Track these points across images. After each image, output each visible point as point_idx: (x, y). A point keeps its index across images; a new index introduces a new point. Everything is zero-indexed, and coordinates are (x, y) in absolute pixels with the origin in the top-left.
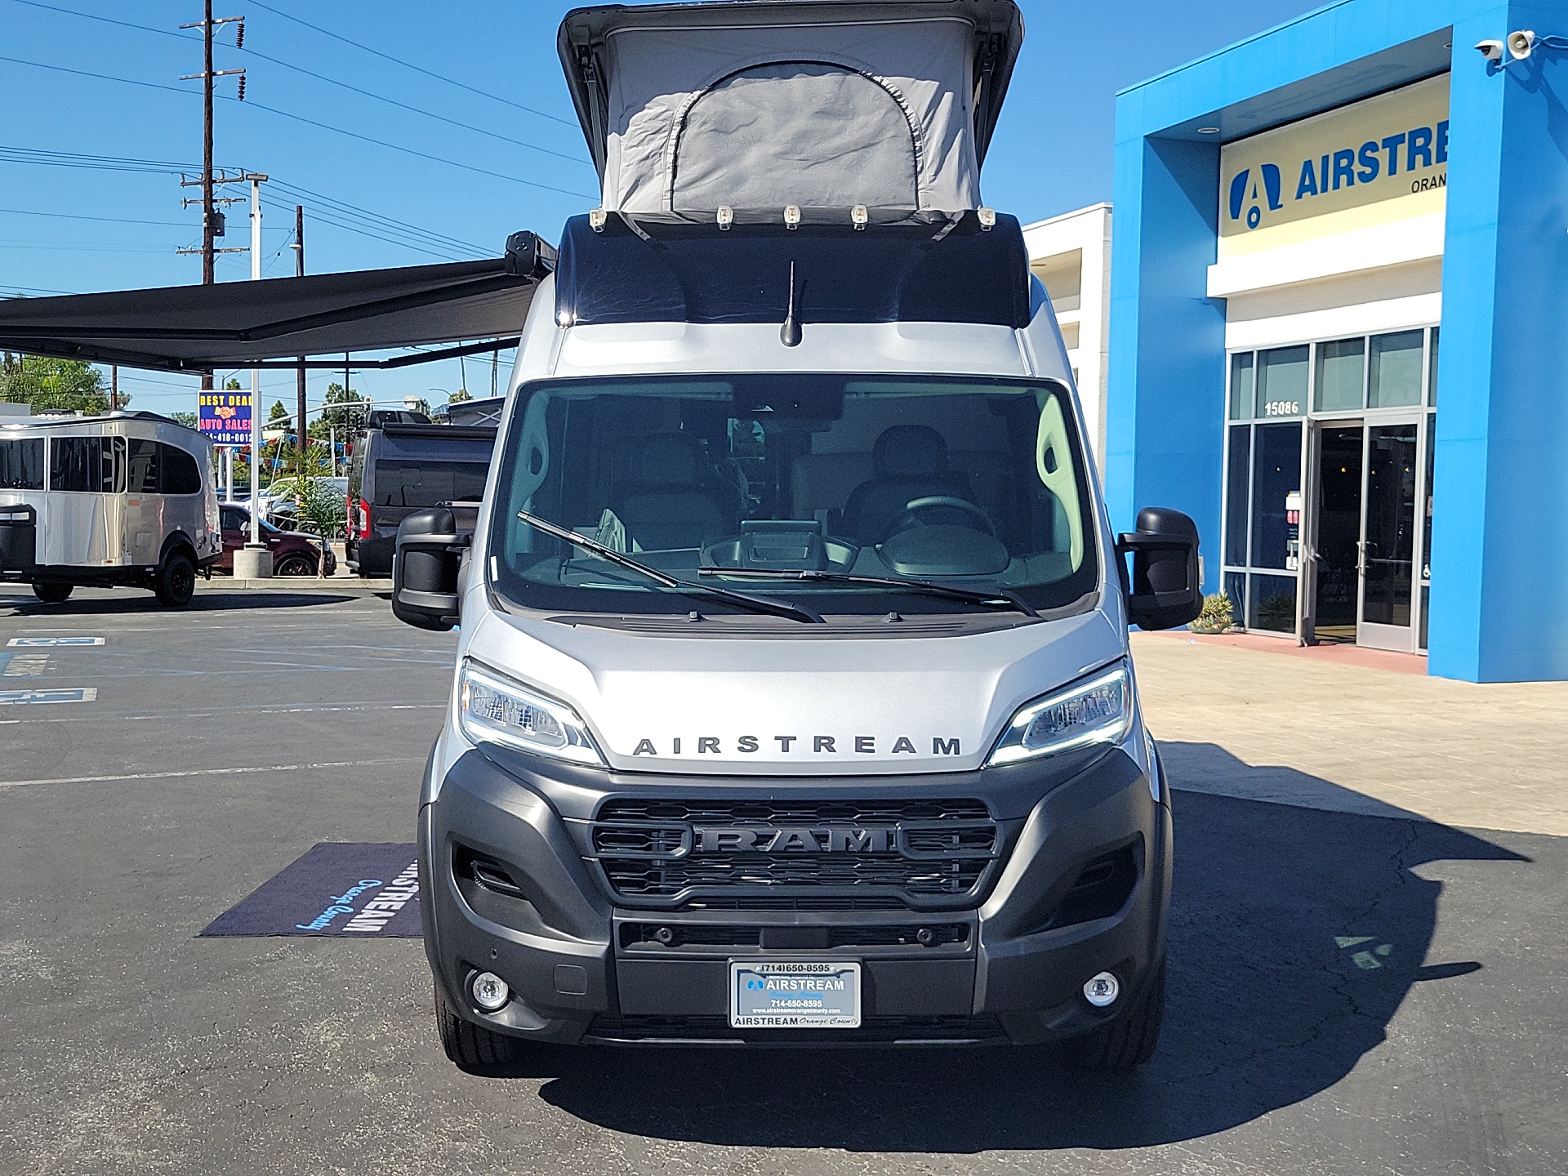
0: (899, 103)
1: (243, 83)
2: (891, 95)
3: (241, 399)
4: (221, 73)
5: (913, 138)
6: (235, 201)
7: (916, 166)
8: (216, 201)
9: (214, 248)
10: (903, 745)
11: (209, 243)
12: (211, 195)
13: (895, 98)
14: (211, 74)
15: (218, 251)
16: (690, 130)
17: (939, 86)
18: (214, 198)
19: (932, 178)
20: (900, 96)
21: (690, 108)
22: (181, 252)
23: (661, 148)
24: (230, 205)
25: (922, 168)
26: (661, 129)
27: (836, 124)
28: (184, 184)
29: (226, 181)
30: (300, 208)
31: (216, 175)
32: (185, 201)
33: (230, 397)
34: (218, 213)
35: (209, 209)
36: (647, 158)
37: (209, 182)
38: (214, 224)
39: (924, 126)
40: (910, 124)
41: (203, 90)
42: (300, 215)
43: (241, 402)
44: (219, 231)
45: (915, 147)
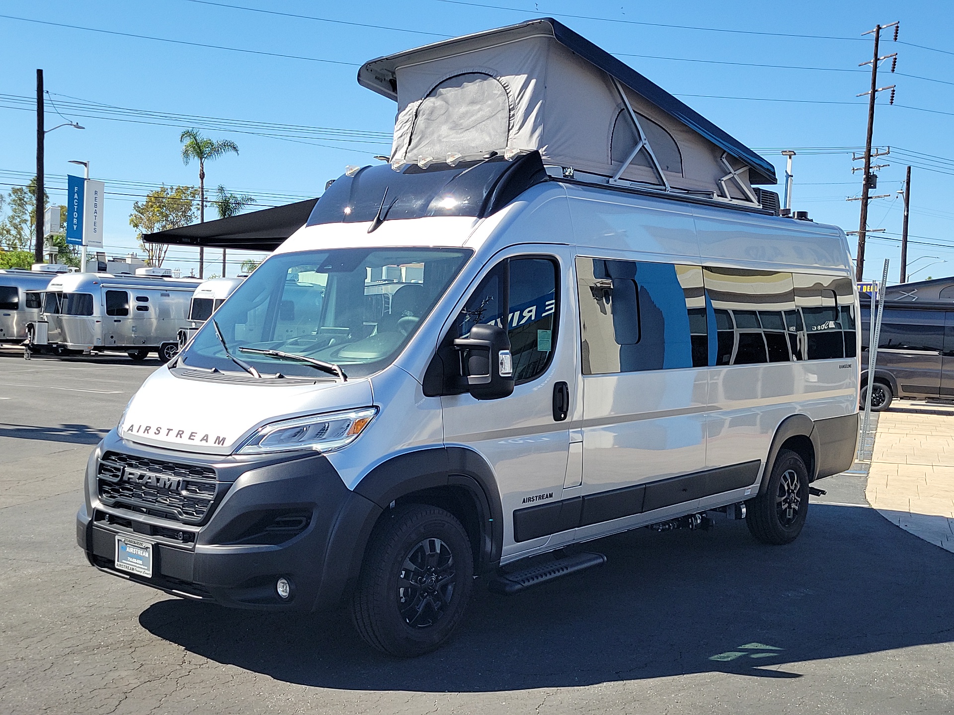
0: (506, 90)
1: (894, 94)
2: (503, 86)
3: (870, 288)
4: (881, 89)
5: (510, 109)
6: (883, 166)
7: (509, 126)
8: (872, 168)
9: (869, 196)
10: (205, 438)
11: (866, 193)
12: (869, 164)
13: (504, 87)
14: (874, 91)
15: (871, 198)
16: (420, 118)
17: (527, 77)
18: (871, 166)
19: (517, 132)
20: (507, 86)
21: (419, 107)
22: (849, 200)
23: (407, 130)
24: (879, 169)
25: (513, 126)
26: (408, 120)
27: (477, 107)
28: (854, 159)
29: (878, 155)
30: (909, 168)
31: (873, 152)
32: (853, 169)
33: (864, 286)
34: (873, 175)
35: (867, 173)
36: (402, 136)
37: (869, 156)
38: (870, 181)
39: (517, 102)
40: (509, 102)
41: (869, 102)
42: (909, 172)
43: (870, 290)
44: (872, 185)
45: (510, 115)
